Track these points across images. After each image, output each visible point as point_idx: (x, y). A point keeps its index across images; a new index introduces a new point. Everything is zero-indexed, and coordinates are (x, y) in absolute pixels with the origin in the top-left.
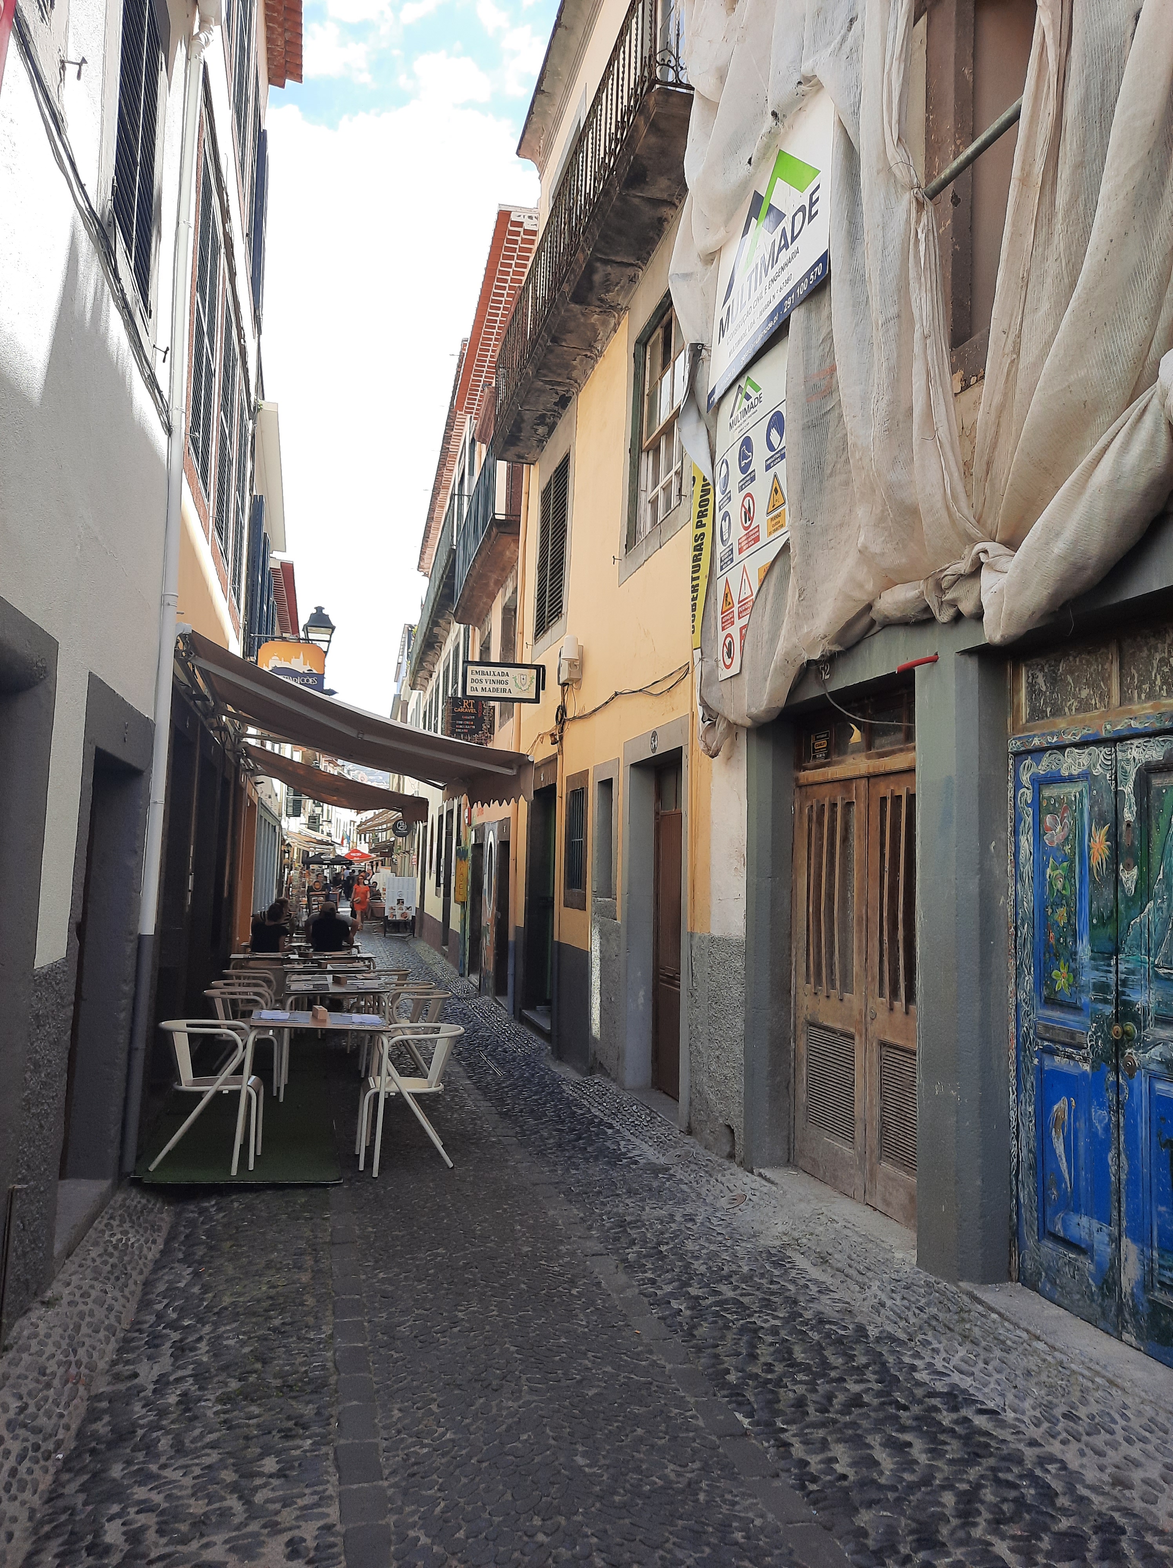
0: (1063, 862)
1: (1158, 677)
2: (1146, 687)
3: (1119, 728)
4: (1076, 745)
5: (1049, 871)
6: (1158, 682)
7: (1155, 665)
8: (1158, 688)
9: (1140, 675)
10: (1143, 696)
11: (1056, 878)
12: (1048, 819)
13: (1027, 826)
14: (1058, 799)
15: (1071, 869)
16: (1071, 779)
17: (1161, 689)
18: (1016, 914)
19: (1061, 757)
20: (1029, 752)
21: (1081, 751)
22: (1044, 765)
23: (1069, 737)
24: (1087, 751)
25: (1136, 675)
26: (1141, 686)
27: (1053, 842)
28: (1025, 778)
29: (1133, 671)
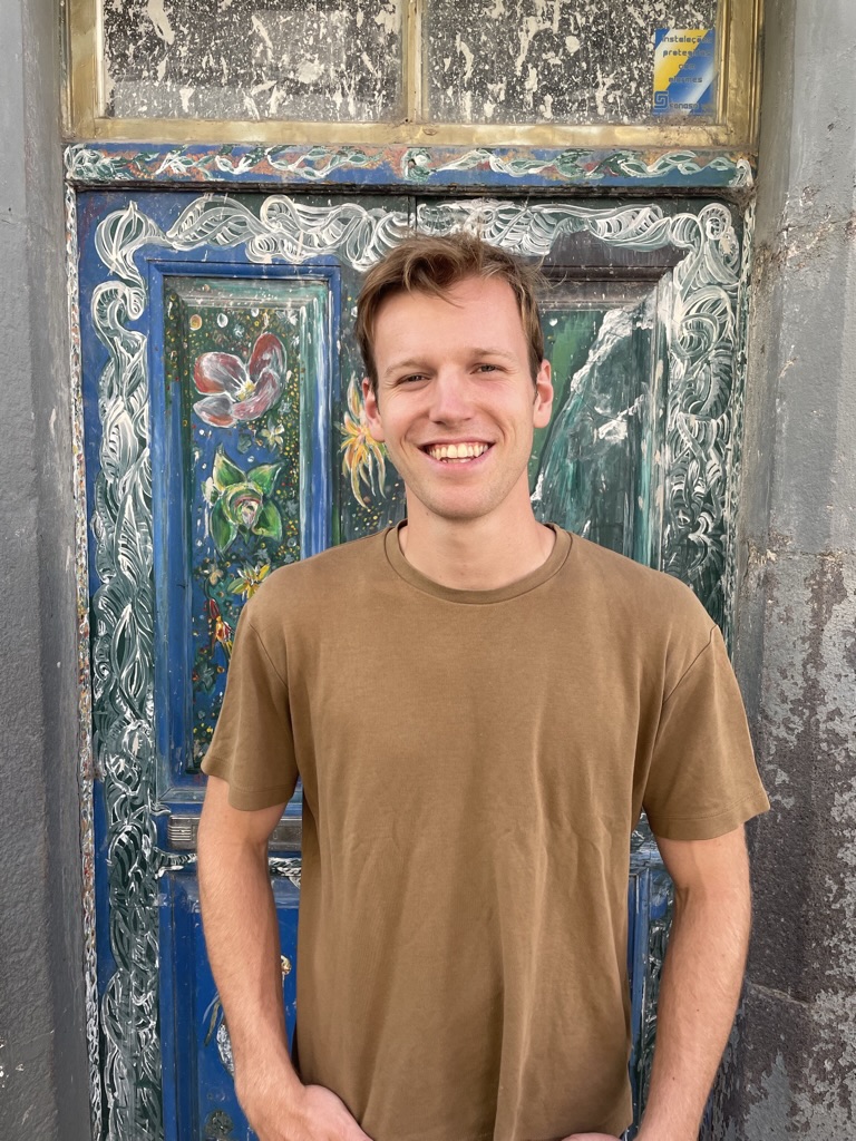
0: (257, 464)
1: (533, 72)
2: (498, 88)
3: (452, 166)
4: (302, 192)
5: (210, 485)
6: (532, 83)
7: (525, 44)
8: (529, 98)
9: (479, 60)
10: (489, 108)
11: (236, 501)
12: (208, 364)
13: (126, 375)
14: (242, 317)
15: (286, 481)
16: (278, 274)
17: (538, 100)
18: (94, 585)
19: (247, 216)
20: (139, 189)
21: (313, 210)
22: (187, 231)
23: (292, 168)
24: (333, 211)
25: (470, 57)
26: (481, 83)
27: (226, 417)
28: (117, 255)
29: (462, 46)
